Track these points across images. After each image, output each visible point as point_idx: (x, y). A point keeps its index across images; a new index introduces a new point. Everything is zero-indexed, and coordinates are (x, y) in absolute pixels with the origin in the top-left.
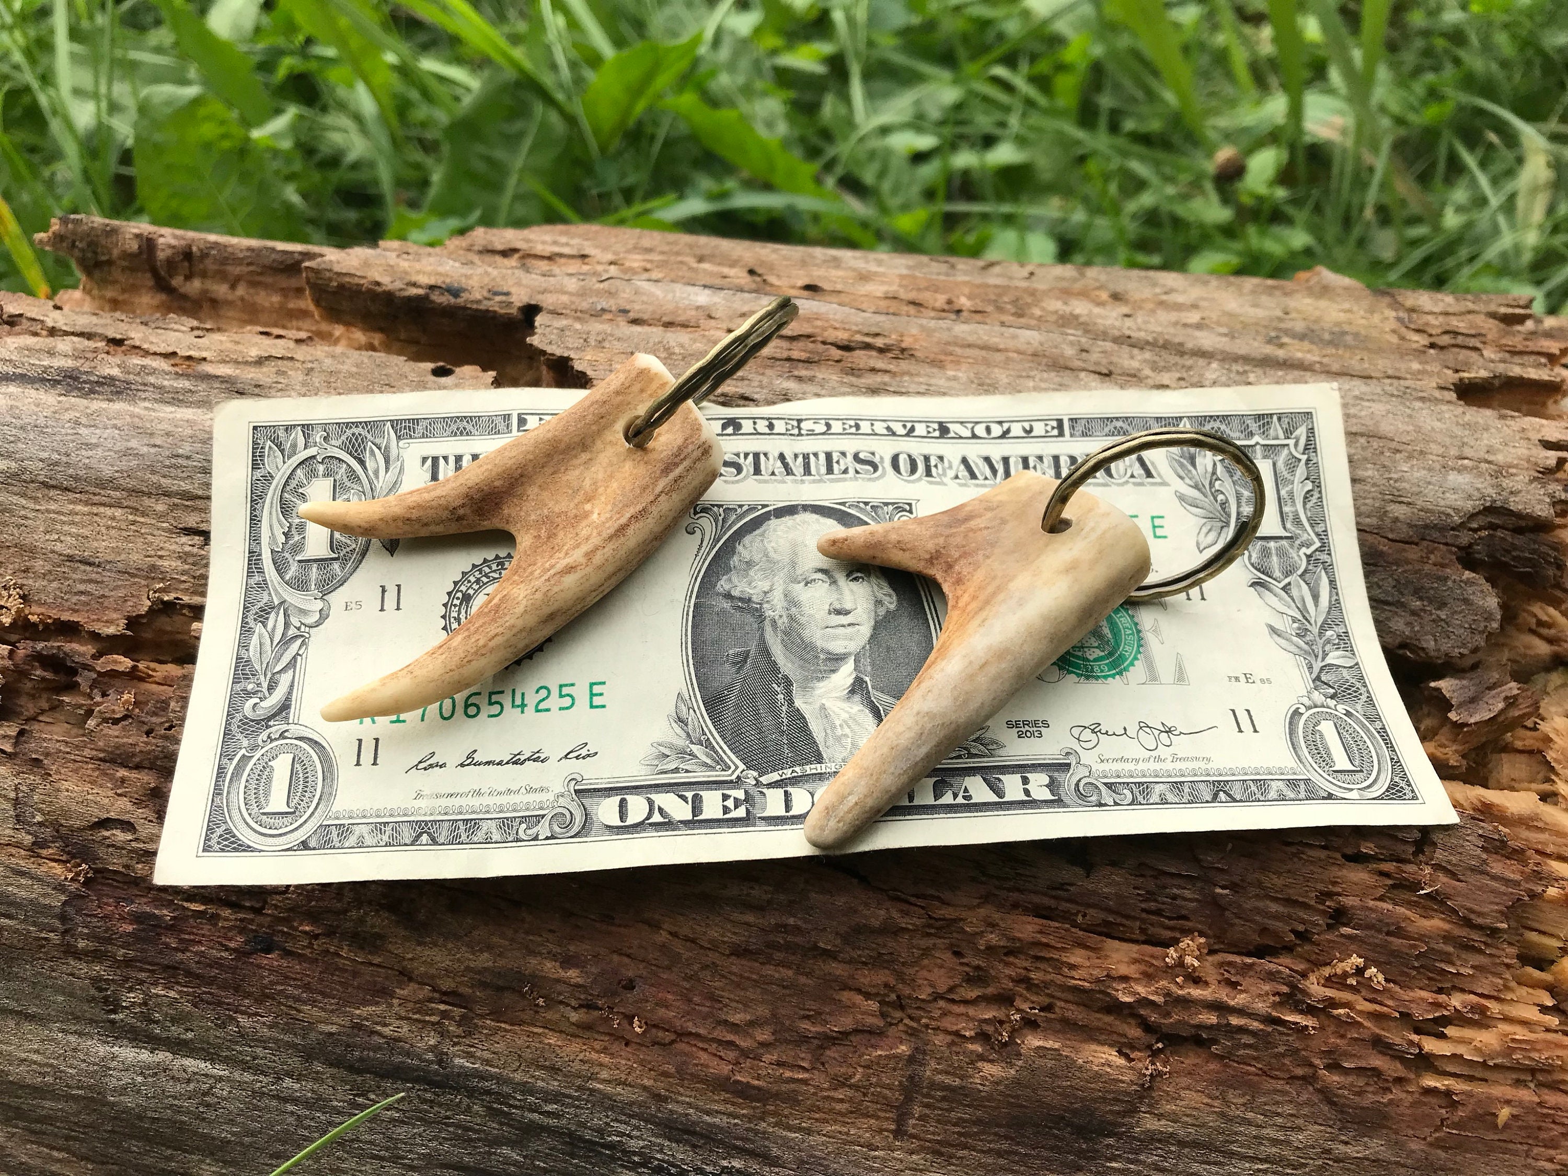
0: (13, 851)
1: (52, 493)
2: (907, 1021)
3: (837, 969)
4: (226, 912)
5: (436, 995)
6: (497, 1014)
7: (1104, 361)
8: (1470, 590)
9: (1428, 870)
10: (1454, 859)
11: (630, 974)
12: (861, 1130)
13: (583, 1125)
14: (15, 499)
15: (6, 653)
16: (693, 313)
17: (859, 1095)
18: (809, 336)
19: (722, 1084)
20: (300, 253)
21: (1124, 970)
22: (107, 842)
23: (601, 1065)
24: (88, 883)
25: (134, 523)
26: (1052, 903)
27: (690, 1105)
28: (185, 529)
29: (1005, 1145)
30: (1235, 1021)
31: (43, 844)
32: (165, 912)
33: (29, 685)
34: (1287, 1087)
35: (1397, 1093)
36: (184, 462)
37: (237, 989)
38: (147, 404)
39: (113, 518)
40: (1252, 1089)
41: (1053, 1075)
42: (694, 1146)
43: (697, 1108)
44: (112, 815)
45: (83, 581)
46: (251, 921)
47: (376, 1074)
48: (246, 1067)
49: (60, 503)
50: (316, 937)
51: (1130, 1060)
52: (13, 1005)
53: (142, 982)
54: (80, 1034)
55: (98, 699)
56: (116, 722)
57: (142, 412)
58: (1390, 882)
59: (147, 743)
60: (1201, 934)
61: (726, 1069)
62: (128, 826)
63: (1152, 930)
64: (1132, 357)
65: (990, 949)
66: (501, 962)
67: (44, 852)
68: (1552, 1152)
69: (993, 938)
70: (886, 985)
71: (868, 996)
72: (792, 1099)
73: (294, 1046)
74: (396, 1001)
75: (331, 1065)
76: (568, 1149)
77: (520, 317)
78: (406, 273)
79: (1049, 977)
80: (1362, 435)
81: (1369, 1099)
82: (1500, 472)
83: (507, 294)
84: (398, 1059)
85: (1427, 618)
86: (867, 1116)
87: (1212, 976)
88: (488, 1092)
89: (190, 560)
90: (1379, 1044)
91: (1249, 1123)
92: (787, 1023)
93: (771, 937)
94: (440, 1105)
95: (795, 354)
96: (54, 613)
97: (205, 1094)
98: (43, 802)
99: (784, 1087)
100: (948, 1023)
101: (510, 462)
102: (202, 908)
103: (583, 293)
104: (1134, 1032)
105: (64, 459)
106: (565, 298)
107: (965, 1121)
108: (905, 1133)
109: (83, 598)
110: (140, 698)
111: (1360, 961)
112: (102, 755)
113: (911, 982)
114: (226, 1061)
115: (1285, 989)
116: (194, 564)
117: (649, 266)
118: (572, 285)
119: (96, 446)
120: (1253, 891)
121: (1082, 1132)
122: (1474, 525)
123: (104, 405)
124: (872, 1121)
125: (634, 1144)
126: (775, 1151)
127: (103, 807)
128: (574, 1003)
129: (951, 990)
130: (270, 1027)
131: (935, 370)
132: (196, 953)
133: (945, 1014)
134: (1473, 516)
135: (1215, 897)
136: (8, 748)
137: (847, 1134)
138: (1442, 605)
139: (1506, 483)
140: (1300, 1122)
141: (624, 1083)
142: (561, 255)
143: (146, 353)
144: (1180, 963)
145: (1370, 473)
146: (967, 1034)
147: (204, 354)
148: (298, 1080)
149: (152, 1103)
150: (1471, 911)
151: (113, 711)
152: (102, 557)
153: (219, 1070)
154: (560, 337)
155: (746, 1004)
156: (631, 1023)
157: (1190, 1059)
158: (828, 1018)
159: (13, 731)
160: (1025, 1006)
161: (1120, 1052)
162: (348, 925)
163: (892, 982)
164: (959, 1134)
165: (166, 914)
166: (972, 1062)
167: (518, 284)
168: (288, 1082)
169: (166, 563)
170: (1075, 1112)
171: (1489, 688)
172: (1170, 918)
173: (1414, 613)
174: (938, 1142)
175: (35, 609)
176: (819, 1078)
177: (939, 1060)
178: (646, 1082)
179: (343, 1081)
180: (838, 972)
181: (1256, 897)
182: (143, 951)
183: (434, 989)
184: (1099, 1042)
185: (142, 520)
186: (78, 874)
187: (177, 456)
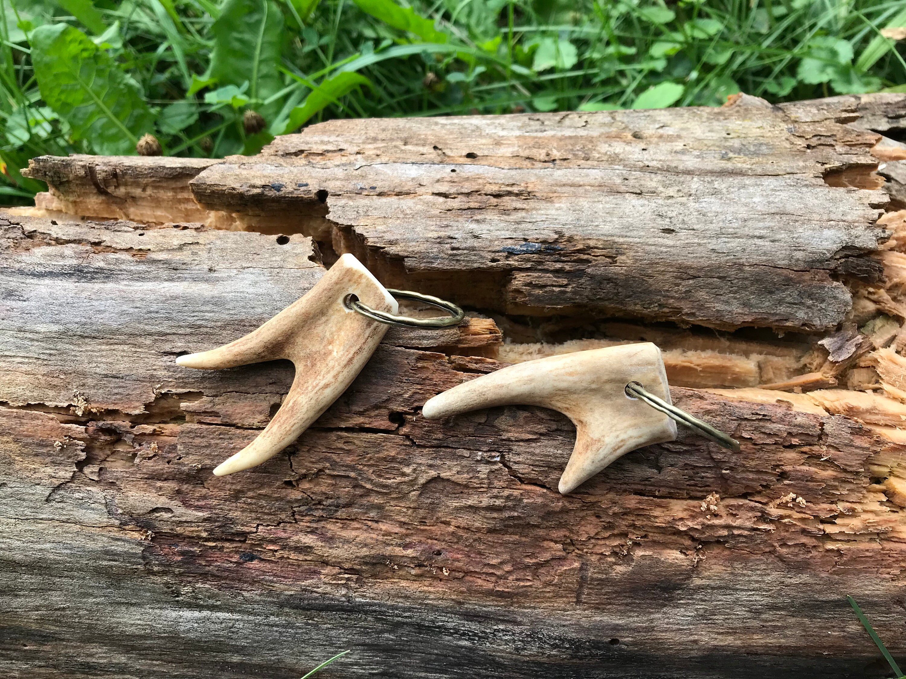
0: (110, 529)
1: (87, 340)
2: (577, 551)
3: (541, 532)
4: (227, 545)
5: (342, 571)
6: (374, 576)
7: (637, 185)
8: (836, 291)
9: (825, 448)
10: (837, 441)
11: (438, 548)
12: (560, 603)
13: (424, 620)
14: (67, 346)
15: (83, 430)
16: (411, 183)
17: (557, 589)
18: (477, 191)
19: (490, 593)
21: (681, 515)
22: (159, 519)
23: (430, 592)
24: (153, 539)
25: (136, 352)
26: (643, 488)
27: (476, 604)
28: (164, 353)
29: (629, 601)
30: (736, 532)
31: (126, 524)
33: (98, 444)
34: (762, 557)
35: (814, 553)
36: (156, 315)
37: (240, 580)
38: (125, 282)
39: (123, 351)
40: (745, 560)
41: (650, 567)
42: (480, 622)
43: (479, 605)
44: (159, 506)
45: (115, 388)
46: (240, 547)
47: (317, 610)
48: (250, 613)
49: (92, 346)
50: (276, 551)
51: (686, 555)
52: (123, 600)
53: (190, 582)
54: (161, 608)
55: (138, 447)
56: (150, 458)
57: (125, 288)
58: (807, 456)
59: (168, 468)
60: (717, 492)
61: (491, 586)
62: (168, 510)
63: (692, 494)
64: (651, 180)
65: (615, 514)
66: (373, 552)
67: (127, 527)
68: (889, 570)
69: (616, 509)
70: (565, 536)
71: (556, 542)
72: (525, 595)
73: (274, 602)
74: (322, 576)
75: (294, 608)
76: (417, 631)
78: (247, 179)
79: (644, 523)
80: (777, 214)
81: (801, 557)
82: (850, 226)
83: (307, 185)
84: (327, 602)
85: (815, 309)
86: (562, 597)
87: (723, 512)
88: (375, 611)
89: (172, 369)
90: (804, 532)
91: (745, 575)
92: (518, 560)
93: (506, 523)
94: (351, 619)
95: (472, 205)
96: (105, 407)
97: (231, 628)
98: (121, 503)
99: (521, 590)
100: (598, 550)
102: (214, 544)
103: (347, 179)
104: (688, 542)
105: (89, 321)
106: (338, 183)
107: (609, 593)
108: (581, 601)
109: (118, 397)
110: (160, 445)
111: (794, 496)
112: (146, 476)
113: (577, 533)
114: (239, 612)
115: (759, 514)
116: (174, 372)
117: (379, 152)
118: (340, 173)
119: (105, 311)
120: (741, 469)
121: (665, 589)
122: (838, 257)
123: (102, 286)
124: (565, 599)
125: (450, 625)
126: (519, 619)
128: (412, 566)
129: (597, 534)
130: (260, 595)
131: (549, 204)
132: (216, 566)
133: (594, 546)
134: (836, 252)
135: (723, 475)
136: (96, 479)
137: (553, 606)
138: (823, 301)
139: (853, 232)
140: (768, 572)
141: (442, 599)
142: (328, 151)
143: (116, 250)
144: (708, 509)
145: (783, 236)
146: (607, 553)
148: (277, 616)
149: (204, 635)
150: (846, 465)
151: (148, 453)
152: (123, 373)
153: (236, 616)
154: (344, 212)
155: (498, 554)
156: (442, 571)
157: (716, 551)
158: (538, 555)
159: (96, 469)
160: (634, 537)
161: (681, 552)
162: (292, 544)
163: (567, 534)
164: (608, 599)
165: (196, 549)
166: (611, 566)
167: (310, 176)
168: (272, 618)
169: (159, 373)
170: (662, 582)
171: (847, 341)
172: (701, 487)
173: (809, 307)
174: (597, 604)
175: (93, 405)
176: (537, 584)
177: (594, 568)
178: (453, 597)
179: (300, 615)
180: (541, 533)
181: (743, 471)
182: (188, 568)
183: (341, 568)
184: (671, 549)
185: (140, 350)
186: (147, 536)
187: (151, 312)
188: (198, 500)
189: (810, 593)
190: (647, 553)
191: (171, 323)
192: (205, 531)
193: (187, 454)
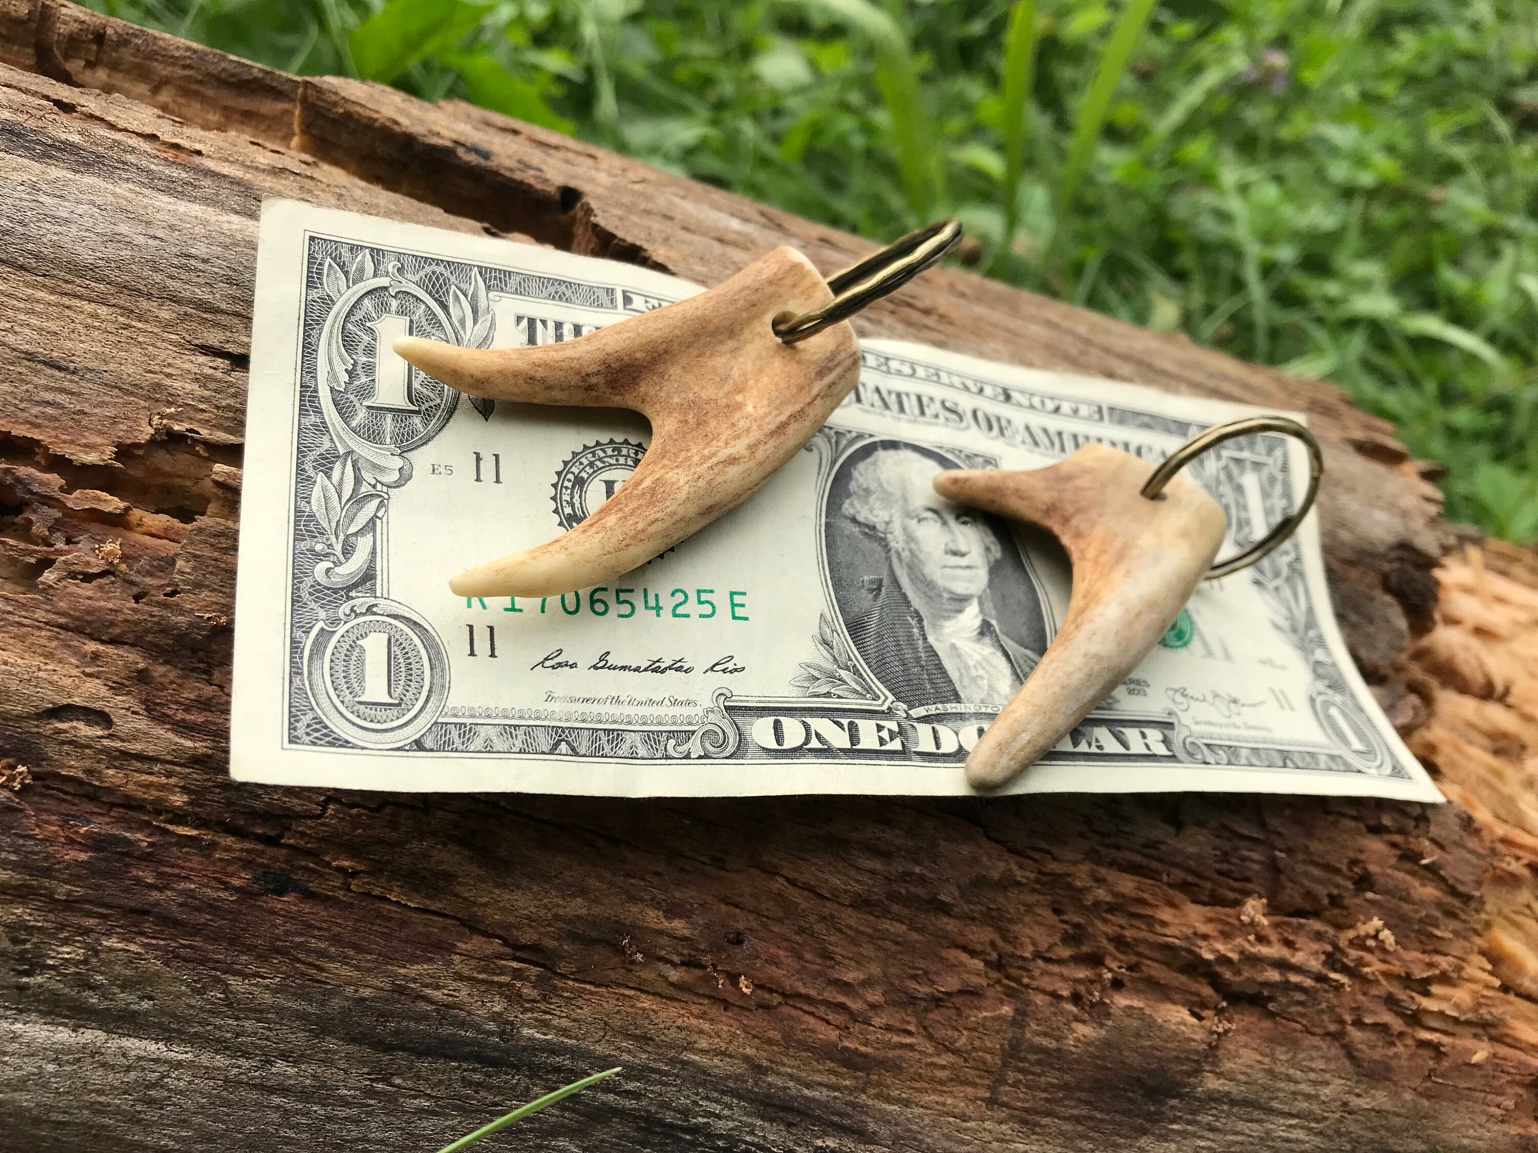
2: (1005, 981)
3: (950, 925)
4: (228, 840)
5: (508, 950)
6: (581, 975)
8: (1388, 611)
9: (1426, 843)
10: (1443, 834)
11: (741, 926)
12: (957, 1099)
13: (666, 1106)
16: (736, 235)
17: (961, 1062)
19: (829, 1052)
20: (260, 70)
21: (1204, 928)
22: (62, 737)
23: (701, 1032)
24: (24, 791)
25: (127, 327)
26: (1144, 861)
27: (791, 1077)
28: (202, 347)
29: (1085, 1111)
30: (1294, 978)
32: (139, 836)
34: (1321, 1043)
35: (1399, 1047)
36: (201, 266)
37: (233, 942)
38: (131, 186)
39: (95, 316)
40: (1294, 1044)
41: (1137, 1035)
42: (789, 1125)
43: (799, 1081)
44: (77, 701)
45: (48, 389)
46: (261, 854)
47: (412, 1051)
48: (222, 1046)
49: (12, 284)
50: (355, 874)
51: (1200, 1018)
53: (87, 932)
55: (60, 545)
56: (88, 578)
57: (128, 194)
58: (1399, 852)
59: (134, 610)
60: (1260, 897)
61: (833, 1035)
62: (101, 718)
63: (1219, 892)
65: (1097, 904)
66: (596, 910)
68: (1500, 1099)
69: (1102, 894)
70: (991, 943)
71: (973, 953)
72: (895, 1067)
73: (303, 1016)
74: (456, 958)
75: (353, 1040)
76: (640, 1136)
77: (558, 196)
79: (1141, 935)
81: (1378, 1054)
82: (1405, 514)
83: (540, 170)
84: (446, 1031)
85: (1361, 631)
86: (965, 1083)
87: (1275, 934)
89: (213, 386)
90: (1390, 1001)
91: (1289, 1079)
92: (897, 983)
93: (895, 887)
94: (489, 1088)
97: (150, 1086)
99: (891, 1054)
100: (1048, 983)
101: (657, 334)
102: (195, 833)
103: (619, 189)
104: (1207, 991)
105: (20, 229)
106: (603, 190)
107: (1053, 1086)
108: (997, 1100)
109: (49, 410)
110: (129, 551)
111: (1379, 925)
112: (62, 620)
113: (1013, 941)
114: (192, 1040)
115: (1330, 949)
116: (218, 391)
118: (603, 178)
119: (67, 221)
120: (1302, 856)
121: (1153, 1093)
122: (1391, 557)
123: (70, 175)
124: (969, 1090)
125: (722, 1126)
126: (872, 1126)
127: (62, 689)
128: (676, 959)
129: (1050, 948)
130: (275, 992)
131: (978, 339)
132: (181, 892)
133: (1042, 974)
134: (1390, 549)
135: (1275, 860)
137: (944, 1104)
138: (1371, 621)
139: (1410, 524)
140: (1327, 1076)
141: (724, 1054)
143: (112, 127)
144: (1252, 922)
146: (1065, 993)
147: (198, 147)
148: (295, 1063)
149: (63, 1102)
150: (1457, 880)
151: (88, 564)
152: (79, 362)
153: (179, 1053)
154: (623, 225)
155: (859, 961)
156: (735, 983)
157: (1249, 1018)
158: (935, 978)
160: (1114, 965)
161: (1192, 1011)
162: (406, 860)
163: (997, 940)
164: (1047, 1100)
165: (142, 839)
166: (1068, 1023)
167: (544, 162)
168: (280, 1066)
169: (177, 384)
170: (1151, 1073)
171: (1400, 697)
172: (1236, 880)
173: (1352, 626)
174: (1026, 1110)
176: (924, 1043)
177: (1039, 1022)
178: (749, 1051)
179: (362, 1062)
180: (949, 928)
181: (1304, 862)
182: (97, 887)
183: (506, 943)
184: (1174, 1002)
185: (140, 325)
186: (12, 778)
187: (189, 256)
188: (187, 710)
189: (1383, 1132)
190: (1136, 1003)
191: (233, 291)
192: (185, 790)
193: (198, 586)
